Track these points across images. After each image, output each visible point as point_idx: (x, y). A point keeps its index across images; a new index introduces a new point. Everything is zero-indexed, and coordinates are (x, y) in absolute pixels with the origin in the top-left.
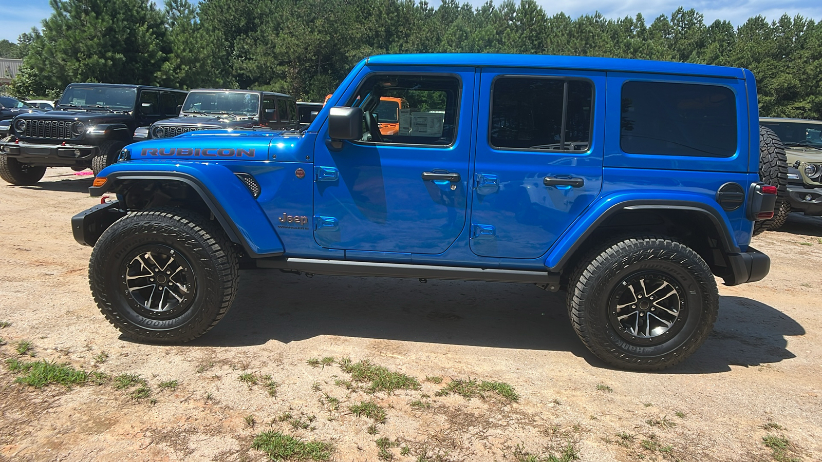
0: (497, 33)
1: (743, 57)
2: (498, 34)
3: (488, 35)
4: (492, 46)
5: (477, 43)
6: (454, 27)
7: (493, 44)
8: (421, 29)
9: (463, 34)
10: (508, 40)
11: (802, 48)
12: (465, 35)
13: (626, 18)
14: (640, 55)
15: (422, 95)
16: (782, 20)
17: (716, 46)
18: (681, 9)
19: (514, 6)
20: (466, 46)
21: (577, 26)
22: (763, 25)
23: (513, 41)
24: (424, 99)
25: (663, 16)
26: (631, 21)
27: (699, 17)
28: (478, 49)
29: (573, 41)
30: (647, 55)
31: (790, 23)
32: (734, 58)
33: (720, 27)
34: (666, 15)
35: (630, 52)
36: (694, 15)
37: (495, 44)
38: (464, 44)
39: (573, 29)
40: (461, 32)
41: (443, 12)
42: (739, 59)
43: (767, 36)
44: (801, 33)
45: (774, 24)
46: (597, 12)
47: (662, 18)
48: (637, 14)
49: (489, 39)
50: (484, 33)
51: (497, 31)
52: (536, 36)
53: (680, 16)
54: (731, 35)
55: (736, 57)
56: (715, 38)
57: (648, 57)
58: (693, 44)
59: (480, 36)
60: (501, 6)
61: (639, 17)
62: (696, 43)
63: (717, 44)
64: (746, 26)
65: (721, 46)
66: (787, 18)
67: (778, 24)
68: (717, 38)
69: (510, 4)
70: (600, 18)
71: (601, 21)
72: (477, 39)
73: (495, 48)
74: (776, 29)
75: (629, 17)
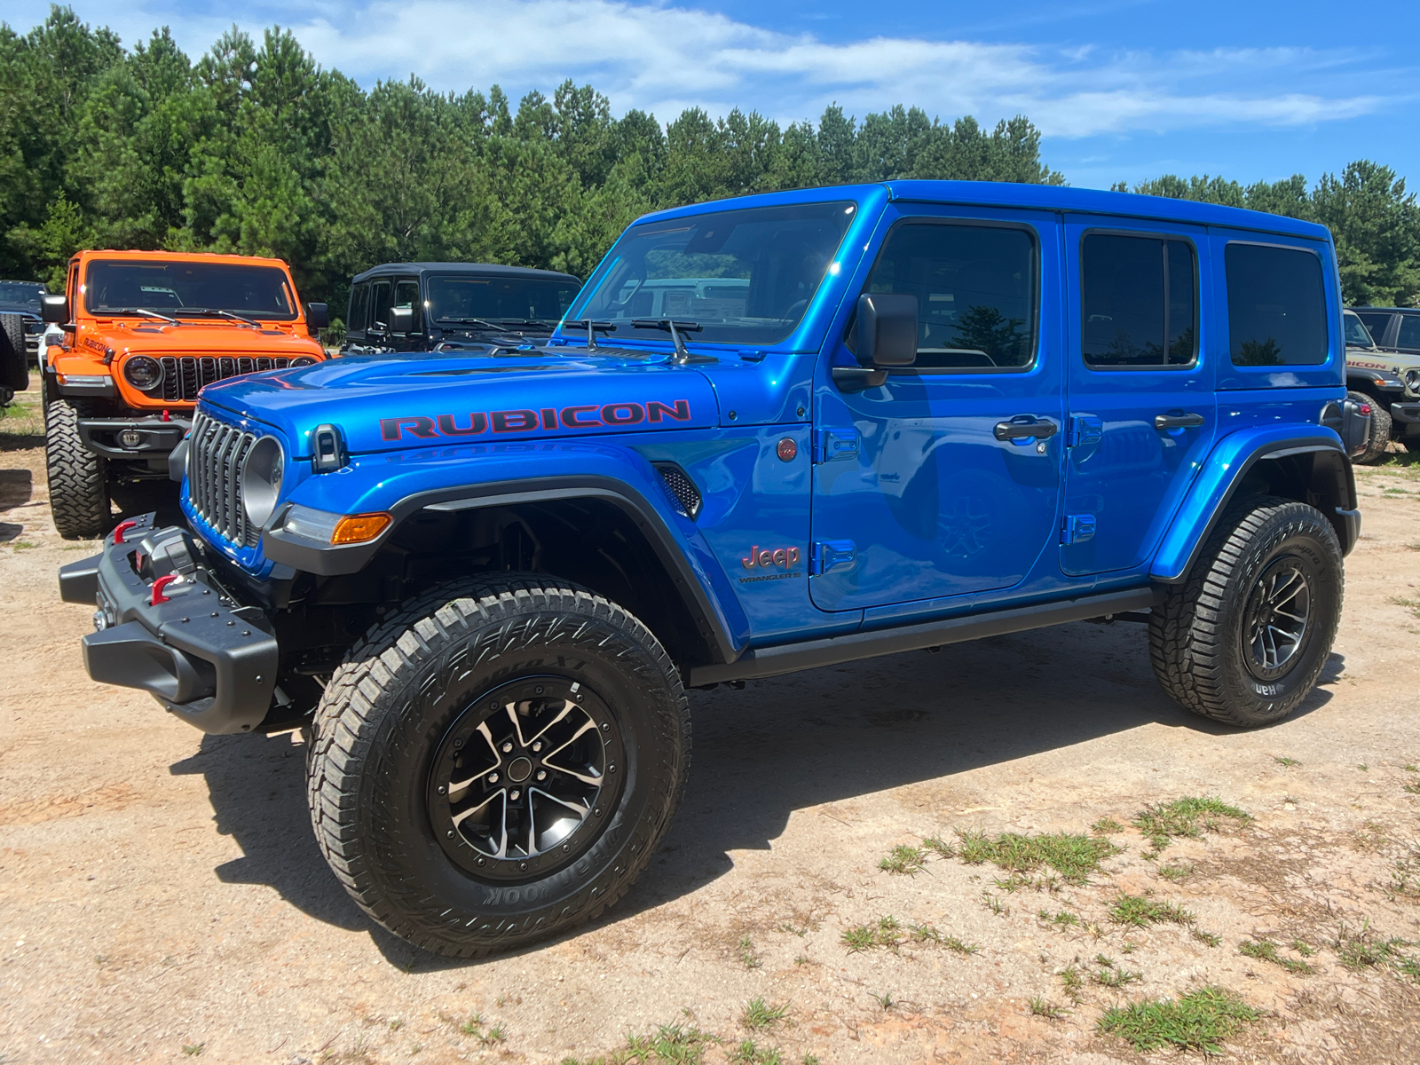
0: (220, 107)
1: (683, 183)
2: (222, 110)
3: (200, 110)
4: (212, 135)
5: (174, 125)
6: (108, 84)
7: (215, 131)
8: (18, 84)
9: (133, 103)
10: (251, 124)
11: (766, 169)
12: (140, 105)
13: (470, 93)
14: (521, 170)
15: (44, 245)
16: (732, 119)
17: (638, 160)
18: (571, 83)
19: (250, 47)
20: (146, 131)
21: (401, 104)
22: (705, 125)
23: (263, 126)
24: (52, 256)
25: (536, 94)
26: (480, 100)
27: (602, 101)
28: (179, 142)
29: (398, 135)
30: (534, 171)
31: (745, 124)
32: (668, 183)
33: (637, 124)
34: (541, 94)
35: (503, 165)
36: (592, 97)
37: (221, 132)
38: (143, 128)
39: (393, 109)
40: (129, 98)
41: (61, 45)
42: (677, 185)
43: (713, 146)
44: (763, 144)
45: (721, 125)
46: (413, 75)
47: (535, 99)
48: (492, 86)
49: (202, 118)
50: (188, 104)
51: (219, 102)
52: (311, 120)
53: (568, 96)
54: (659, 141)
55: (673, 182)
56: (634, 146)
57: (537, 175)
58: (598, 154)
59: (179, 109)
60: (220, 45)
61: (496, 93)
62: (604, 151)
63: (638, 156)
64: (678, 125)
65: (646, 160)
66: (739, 117)
67: (727, 126)
68: (638, 145)
69: (240, 43)
70: (420, 89)
71: (424, 95)
72: (174, 118)
73: (223, 141)
74: (724, 136)
75: (475, 92)
